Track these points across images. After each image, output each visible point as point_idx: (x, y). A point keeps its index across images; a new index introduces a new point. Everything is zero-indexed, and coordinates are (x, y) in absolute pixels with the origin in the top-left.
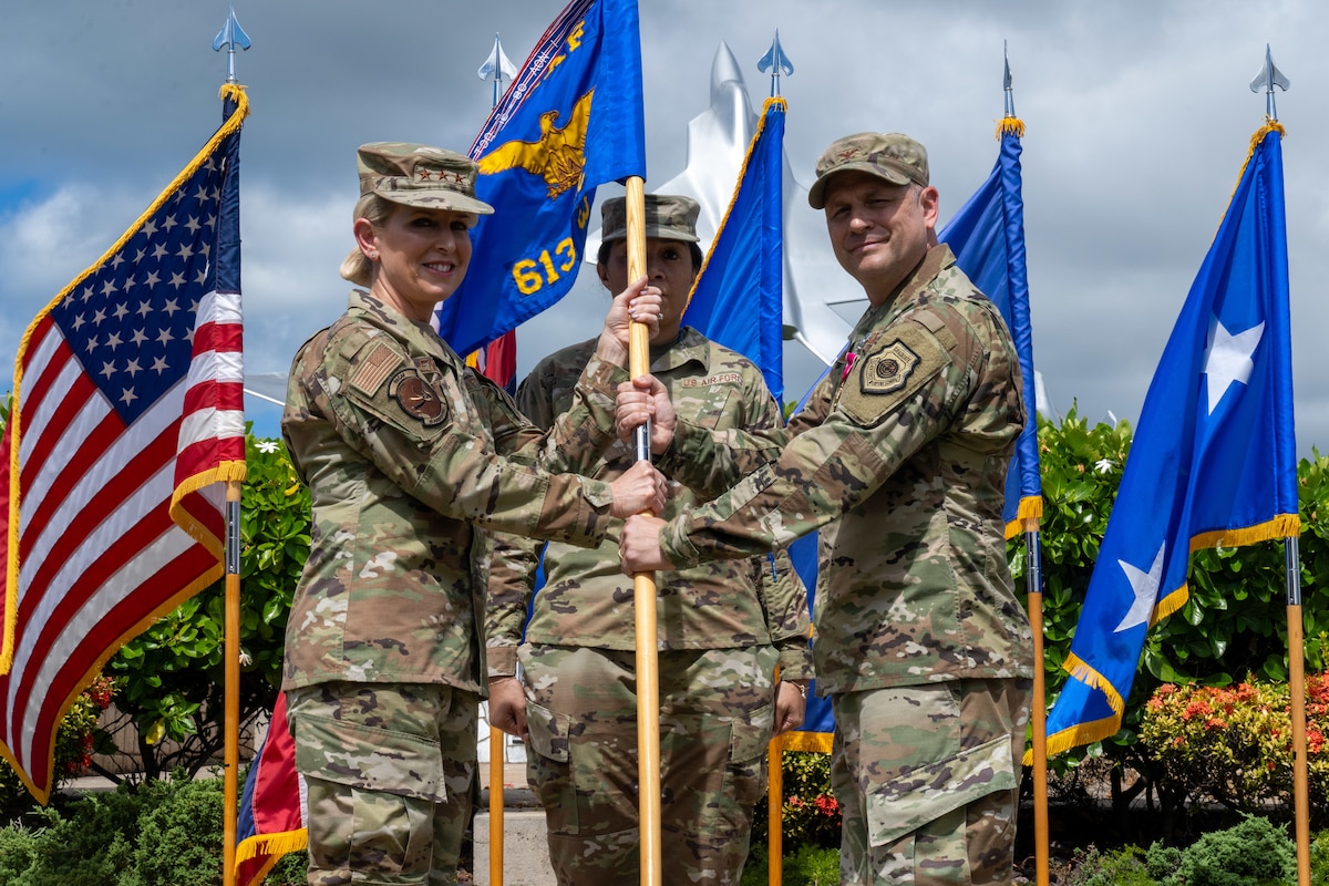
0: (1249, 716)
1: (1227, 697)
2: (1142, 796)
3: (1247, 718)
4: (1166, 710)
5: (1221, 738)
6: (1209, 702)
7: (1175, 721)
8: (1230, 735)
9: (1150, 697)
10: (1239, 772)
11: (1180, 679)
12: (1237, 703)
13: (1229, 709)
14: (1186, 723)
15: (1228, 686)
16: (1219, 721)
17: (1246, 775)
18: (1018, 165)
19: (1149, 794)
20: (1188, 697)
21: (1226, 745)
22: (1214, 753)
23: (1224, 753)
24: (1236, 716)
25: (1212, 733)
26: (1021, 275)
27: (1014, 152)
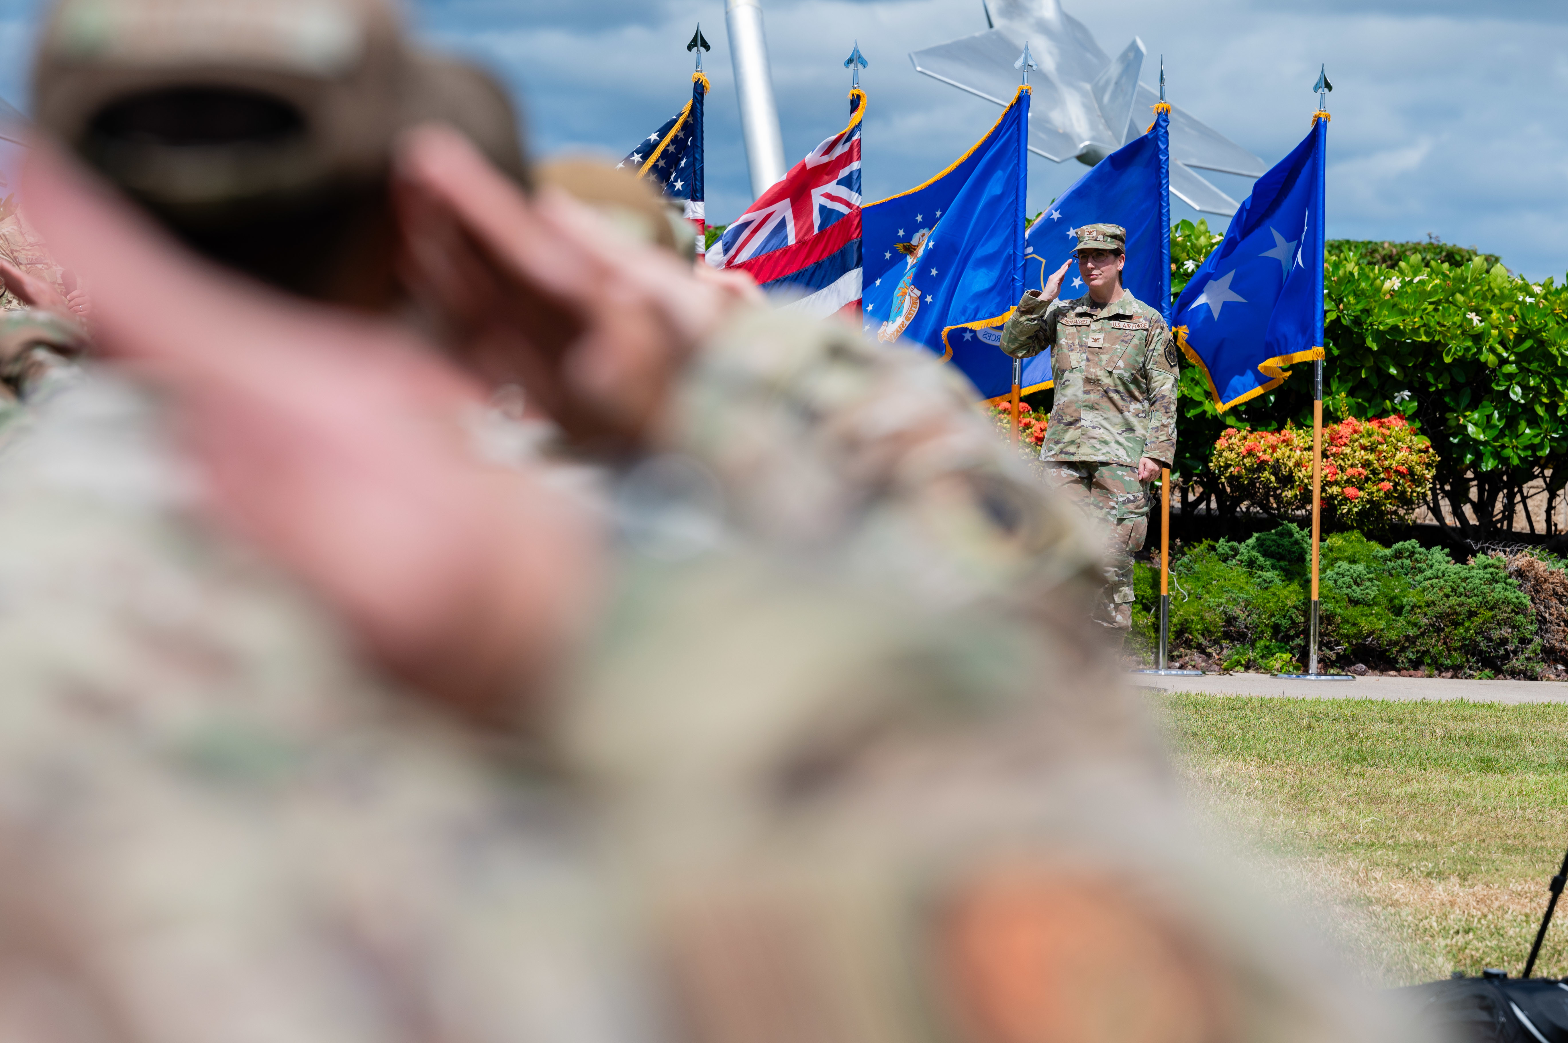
0: (1287, 454)
1: (1272, 439)
2: (1203, 506)
3: (1286, 455)
4: (1229, 447)
5: (1268, 469)
6: (1260, 442)
7: (1236, 456)
8: (1273, 467)
9: (1218, 437)
10: (1279, 492)
11: (1239, 424)
12: (1280, 444)
13: (1274, 448)
14: (1244, 457)
15: (1274, 430)
16: (1266, 457)
17: (1284, 494)
18: (1167, 132)
19: (1208, 505)
20: (1245, 438)
21: (1271, 473)
22: (1262, 479)
23: (1269, 479)
24: (1278, 454)
25: (1262, 465)
26: (1166, 199)
27: (1164, 124)
